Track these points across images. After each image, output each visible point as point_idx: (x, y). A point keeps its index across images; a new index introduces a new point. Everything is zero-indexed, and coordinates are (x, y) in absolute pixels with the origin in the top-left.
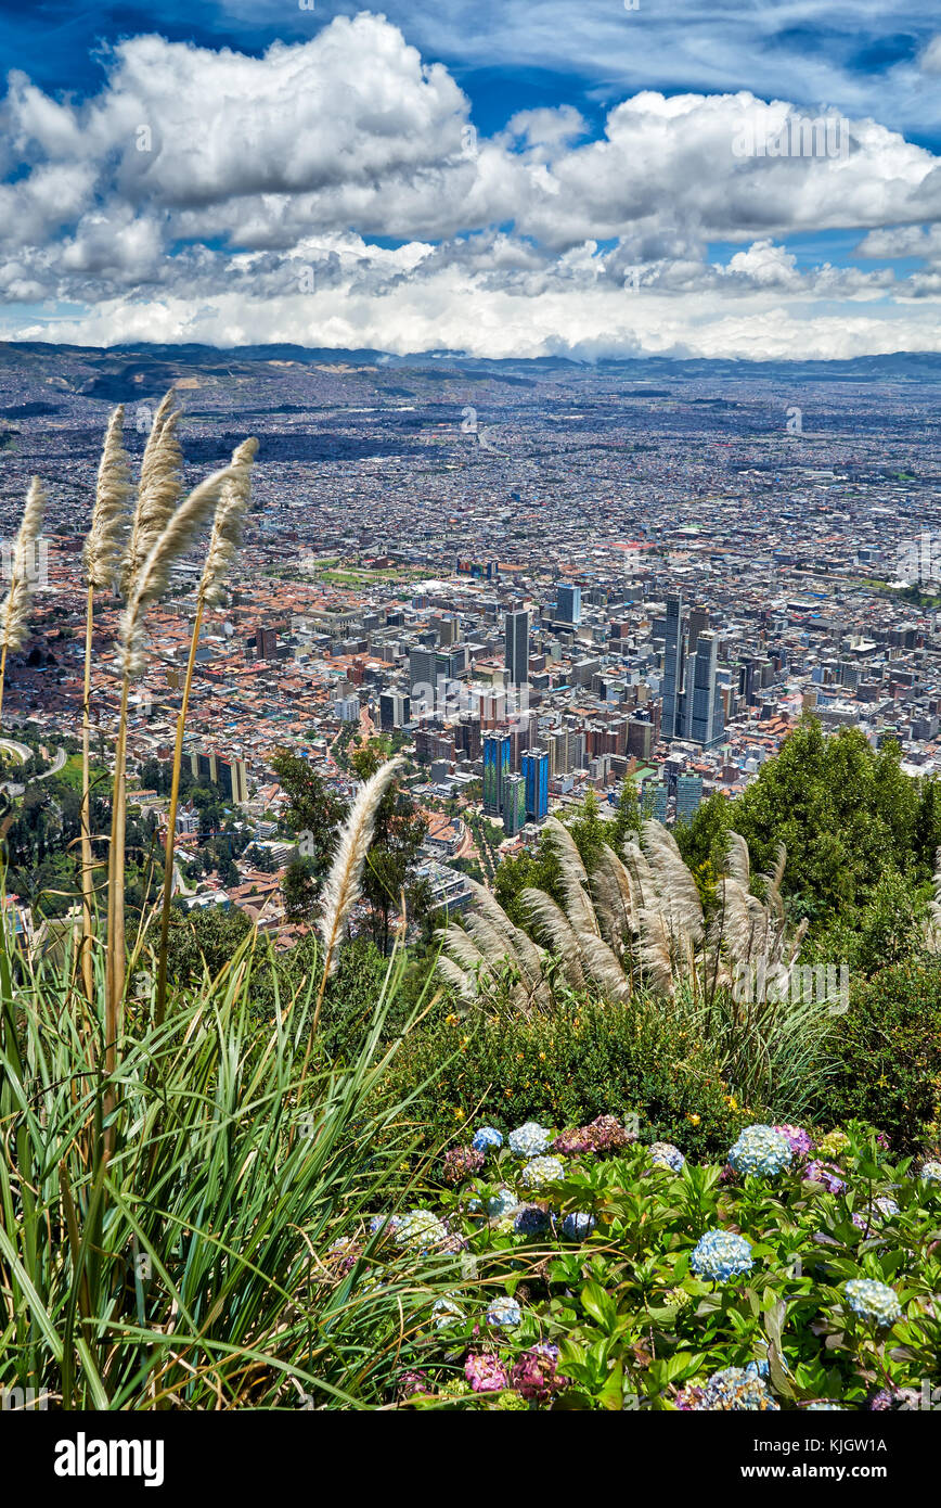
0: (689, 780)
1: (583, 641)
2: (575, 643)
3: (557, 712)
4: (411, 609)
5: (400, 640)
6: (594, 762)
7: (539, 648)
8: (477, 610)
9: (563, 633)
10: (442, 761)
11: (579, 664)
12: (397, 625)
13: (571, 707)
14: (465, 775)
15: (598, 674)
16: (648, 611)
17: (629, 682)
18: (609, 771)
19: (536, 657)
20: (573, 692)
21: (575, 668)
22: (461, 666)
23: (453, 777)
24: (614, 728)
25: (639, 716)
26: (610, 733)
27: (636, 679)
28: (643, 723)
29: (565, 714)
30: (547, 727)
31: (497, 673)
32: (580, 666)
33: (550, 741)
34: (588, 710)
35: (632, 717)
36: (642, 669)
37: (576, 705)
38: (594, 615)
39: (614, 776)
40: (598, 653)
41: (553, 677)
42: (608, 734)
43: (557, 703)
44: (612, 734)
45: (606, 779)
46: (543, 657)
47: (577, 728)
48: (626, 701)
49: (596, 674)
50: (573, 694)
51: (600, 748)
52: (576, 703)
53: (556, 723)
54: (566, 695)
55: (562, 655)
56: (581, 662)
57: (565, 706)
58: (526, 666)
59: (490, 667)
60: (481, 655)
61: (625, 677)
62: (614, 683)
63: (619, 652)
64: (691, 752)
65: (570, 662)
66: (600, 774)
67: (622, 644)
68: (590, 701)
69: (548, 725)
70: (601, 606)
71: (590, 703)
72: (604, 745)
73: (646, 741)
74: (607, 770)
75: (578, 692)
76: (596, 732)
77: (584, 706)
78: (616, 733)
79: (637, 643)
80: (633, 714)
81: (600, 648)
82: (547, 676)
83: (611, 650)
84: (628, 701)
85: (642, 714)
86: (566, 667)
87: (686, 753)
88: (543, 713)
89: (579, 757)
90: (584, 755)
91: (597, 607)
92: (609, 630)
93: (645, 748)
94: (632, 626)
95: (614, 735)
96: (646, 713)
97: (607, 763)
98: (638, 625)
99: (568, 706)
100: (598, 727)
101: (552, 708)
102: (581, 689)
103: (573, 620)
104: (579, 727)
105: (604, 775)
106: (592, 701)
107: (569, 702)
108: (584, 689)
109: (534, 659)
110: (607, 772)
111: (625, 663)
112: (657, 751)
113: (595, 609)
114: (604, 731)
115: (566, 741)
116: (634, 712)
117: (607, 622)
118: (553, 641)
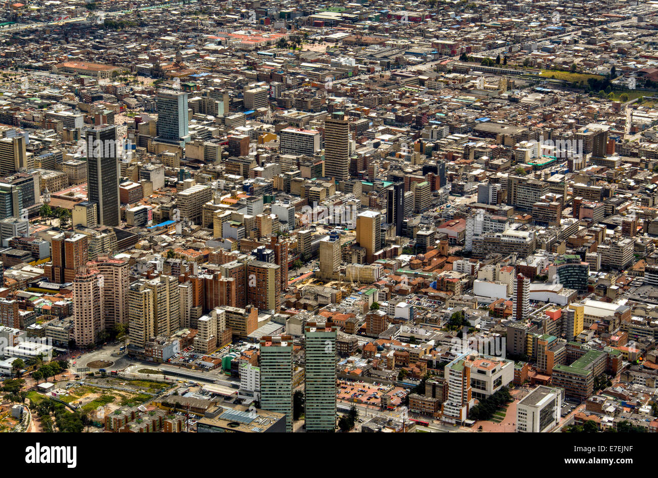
0: (320, 335)
3: (158, 256)
6: (204, 318)
7: (135, 174)
8: (53, 126)
13: (176, 247)
15: (210, 204)
17: (250, 213)
18: (223, 327)
19: (130, 185)
20: (179, 229)
21: (182, 199)
22: (29, 200)
24: (229, 273)
25: (261, 257)
26: (223, 279)
27: (258, 208)
28: (265, 265)
29: (169, 257)
30: (144, 275)
31: (78, 208)
32: (187, 194)
33: (145, 294)
34: (198, 250)
35: (253, 258)
36: (268, 195)
37: (184, 245)
38: (206, 128)
39: (229, 334)
40: (211, 176)
41: (153, 210)
42: (221, 280)
43: (159, 243)
44: (226, 281)
45: (220, 339)
46: (139, 185)
47: (183, 275)
48: (246, 238)
49: (207, 204)
50: (180, 232)
51: (211, 299)
52: (183, 242)
53: (156, 269)
54: (171, 233)
55: (165, 181)
56: (188, 189)
57: (169, 247)
58: (117, 197)
59: (70, 199)
60: (57, 185)
61: (244, 206)
62: (230, 214)
63: (239, 174)
64: (328, 298)
65: (175, 189)
66: (212, 332)
67: (241, 164)
68: (200, 238)
69: (146, 273)
70: (215, 115)
71: (201, 242)
72: (216, 295)
73: (269, 287)
74: (221, 327)
75: (186, 228)
76: (205, 279)
77: (194, 245)
78: (231, 279)
79: (260, 163)
80: (253, 254)
81: (213, 170)
82: (145, 209)
83: (228, 172)
84: (248, 238)
85: (265, 253)
86: (169, 196)
87: (321, 300)
88: (140, 257)
89: (185, 313)
90: (191, 310)
91: (210, 117)
92: (226, 146)
93: (269, 297)
94: (255, 140)
95: (228, 282)
96: (269, 251)
97: (221, 319)
98: (263, 139)
99: (173, 247)
100: (210, 272)
101: (152, 251)
102: (190, 224)
103: (178, 134)
104: (186, 274)
105: (218, 334)
106: (202, 239)
107: (174, 242)
108: (193, 223)
109: (127, 188)
110: (221, 330)
111: (245, 188)
112: (284, 299)
113: (208, 120)
114: (216, 277)
115: (167, 293)
116: (255, 251)
117: (224, 136)
118: (153, 163)
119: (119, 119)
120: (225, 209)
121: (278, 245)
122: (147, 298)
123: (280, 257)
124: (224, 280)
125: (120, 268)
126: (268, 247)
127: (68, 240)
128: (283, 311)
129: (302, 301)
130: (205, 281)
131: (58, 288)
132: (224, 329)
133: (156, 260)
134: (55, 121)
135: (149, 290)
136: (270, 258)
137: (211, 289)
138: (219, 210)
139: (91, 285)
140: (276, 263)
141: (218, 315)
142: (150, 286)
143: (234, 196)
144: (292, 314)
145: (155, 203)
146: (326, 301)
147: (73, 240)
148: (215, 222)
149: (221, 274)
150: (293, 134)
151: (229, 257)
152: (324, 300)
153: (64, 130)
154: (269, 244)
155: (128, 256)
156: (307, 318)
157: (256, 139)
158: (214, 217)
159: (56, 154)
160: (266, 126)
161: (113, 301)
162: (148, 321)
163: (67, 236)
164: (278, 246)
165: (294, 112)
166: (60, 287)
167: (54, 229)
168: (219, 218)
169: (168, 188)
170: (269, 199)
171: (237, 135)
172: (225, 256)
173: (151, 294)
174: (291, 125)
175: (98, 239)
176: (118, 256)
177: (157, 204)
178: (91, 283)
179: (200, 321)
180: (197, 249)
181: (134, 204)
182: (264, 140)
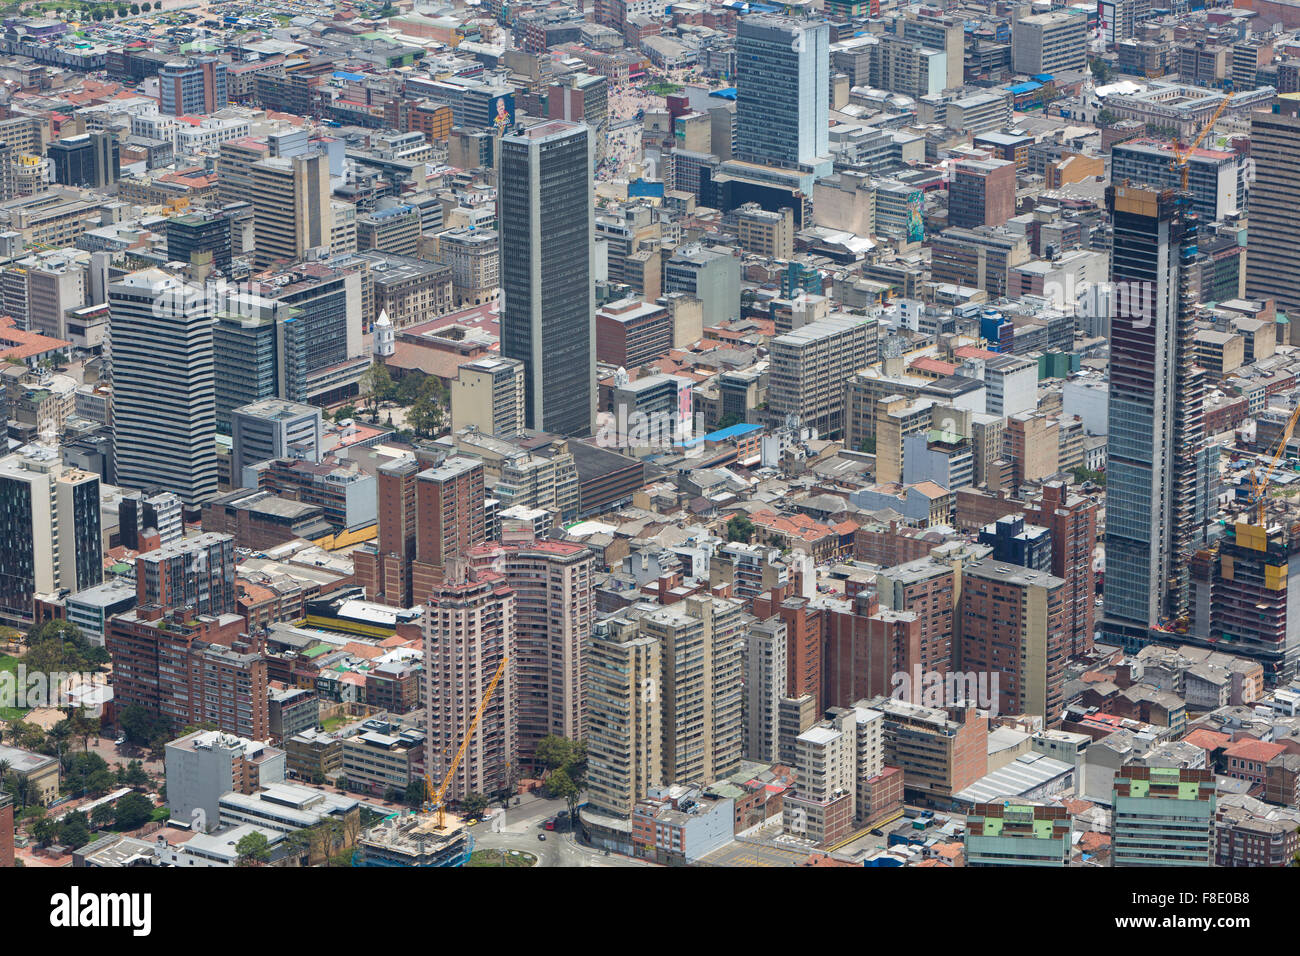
0: (1162, 807)
1: (834, 238)
2: (800, 247)
3: (701, 533)
4: (152, 115)
5: (94, 245)
6: (816, 734)
7: (652, 271)
8: (421, 121)
9: (752, 209)
10: (208, 738)
11: (798, 337)
12: (93, 182)
13: (758, 507)
14: (299, 792)
15: (872, 373)
16: (1107, 116)
17: (994, 405)
18: (875, 766)
19: (632, 309)
20: (771, 451)
21: (786, 356)
22: (331, 348)
23: (253, 802)
24: (905, 595)
25: (1006, 547)
26: (884, 613)
27: (1022, 391)
28: (1017, 575)
29: (731, 538)
30: (651, 591)
31: (465, 375)
32: (801, 342)
33: (638, 651)
34: (825, 519)
35: (982, 550)
36: (1056, 351)
37: (782, 500)
38: (886, 133)
39: (898, 788)
40: (886, 286)
41: (699, 389)
42: (877, 617)
43: (705, 493)
44: (893, 620)
45: (863, 801)
46: (661, 308)
47: (767, 596)
48: (975, 486)
49: (863, 373)
50: (774, 458)
51: (846, 675)
52: (781, 493)
53: (689, 574)
54: (748, 462)
55: (743, 298)
56: (806, 328)
57: (736, 505)
58: (588, 346)
59: (450, 349)
60: (420, 302)
61: (975, 386)
62: (929, 410)
63: (971, 283)
64: (1218, 687)
65: (771, 325)
66: (839, 778)
67: (982, 251)
68: (835, 482)
69: (655, 586)
70: (918, 92)
71: (834, 493)
72: (861, 664)
73: (1028, 645)
74: (868, 765)
75: (792, 449)
76: (829, 611)
77: (813, 504)
78: (908, 616)
79: (1043, 248)
80: (984, 538)
81: (896, 268)
82: (673, 385)
83: (940, 274)
84: (983, 485)
85: (1021, 537)
86: (753, 346)
87: (1195, 693)
88: (641, 535)
89: (764, 714)
90: (781, 706)
91: (902, 101)
92: (944, 193)
93: (1028, 676)
94: (1036, 176)
95: (898, 623)
96: (1032, 532)
97: (868, 740)
98: (1059, 173)
99: (747, 507)
100: (853, 589)
101: (683, 515)
102: (804, 435)
103: (797, 153)
104: (775, 592)
105: (859, 787)
106: (841, 484)
107: (754, 490)
108: (815, 433)
109: (623, 318)
110: (868, 774)
111: (988, 329)
112: (1080, 685)
113: (893, 110)
114: (861, 607)
115: (707, 649)
116: (992, 529)
117: (940, 161)
118: (710, 243)
119: (625, 102)
120: (912, 393)
121: (1066, 513)
122: (643, 665)
123: (1069, 553)
124: (888, 619)
125: (568, 570)
126: (1033, 518)
127: (426, 474)
128: (1072, 723)
129: (1133, 695)
130: (827, 617)
131: (392, 621)
132: (878, 773)
133: (691, 543)
134: (429, 105)
135: (649, 640)
136: (1035, 555)
137: (847, 645)
138: (896, 397)
139: (478, 618)
140: (1058, 571)
141: (860, 727)
142: (653, 629)
143: (949, 353)
144: (1097, 734)
145: (704, 367)
146: (1212, 695)
147: (441, 475)
148: (882, 431)
149: (877, 601)
150: (1150, 157)
151: (917, 543)
152: (1205, 694)
153: (454, 134)
154: (1037, 508)
155: (609, 529)
156: (1142, 748)
157: (1041, 171)
158: (880, 416)
159: (422, 206)
160: (1072, 132)
161: (546, 670)
162: (644, 735)
163: (423, 464)
164: (1062, 518)
165: (1168, 86)
166: (399, 619)
167: (397, 439)
168: (894, 421)
169: (749, 322)
170: (1059, 366)
171: (978, 158)
172: (906, 542)
173: (656, 651)
174: (1151, 130)
175: (520, 475)
176: (578, 530)
177: (713, 369)
178: (477, 611)
179: (803, 743)
180: (822, 515)
181: (637, 370)
182: (1064, 176)
